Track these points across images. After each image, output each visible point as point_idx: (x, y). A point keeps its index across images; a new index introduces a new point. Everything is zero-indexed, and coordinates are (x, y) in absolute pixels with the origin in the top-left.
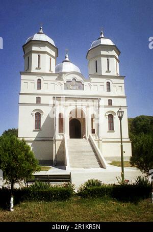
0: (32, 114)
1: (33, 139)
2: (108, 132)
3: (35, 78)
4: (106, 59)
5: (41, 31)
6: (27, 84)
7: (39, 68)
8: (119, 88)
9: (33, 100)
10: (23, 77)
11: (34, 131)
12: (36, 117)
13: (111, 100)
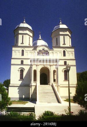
0: (18, 70)
1: (19, 85)
2: (64, 81)
3: (21, 49)
4: (63, 37)
5: (24, 22)
6: (16, 53)
7: (22, 43)
8: (71, 54)
9: (19, 62)
10: (13, 49)
11: (19, 80)
12: (21, 72)
13: (66, 62)
